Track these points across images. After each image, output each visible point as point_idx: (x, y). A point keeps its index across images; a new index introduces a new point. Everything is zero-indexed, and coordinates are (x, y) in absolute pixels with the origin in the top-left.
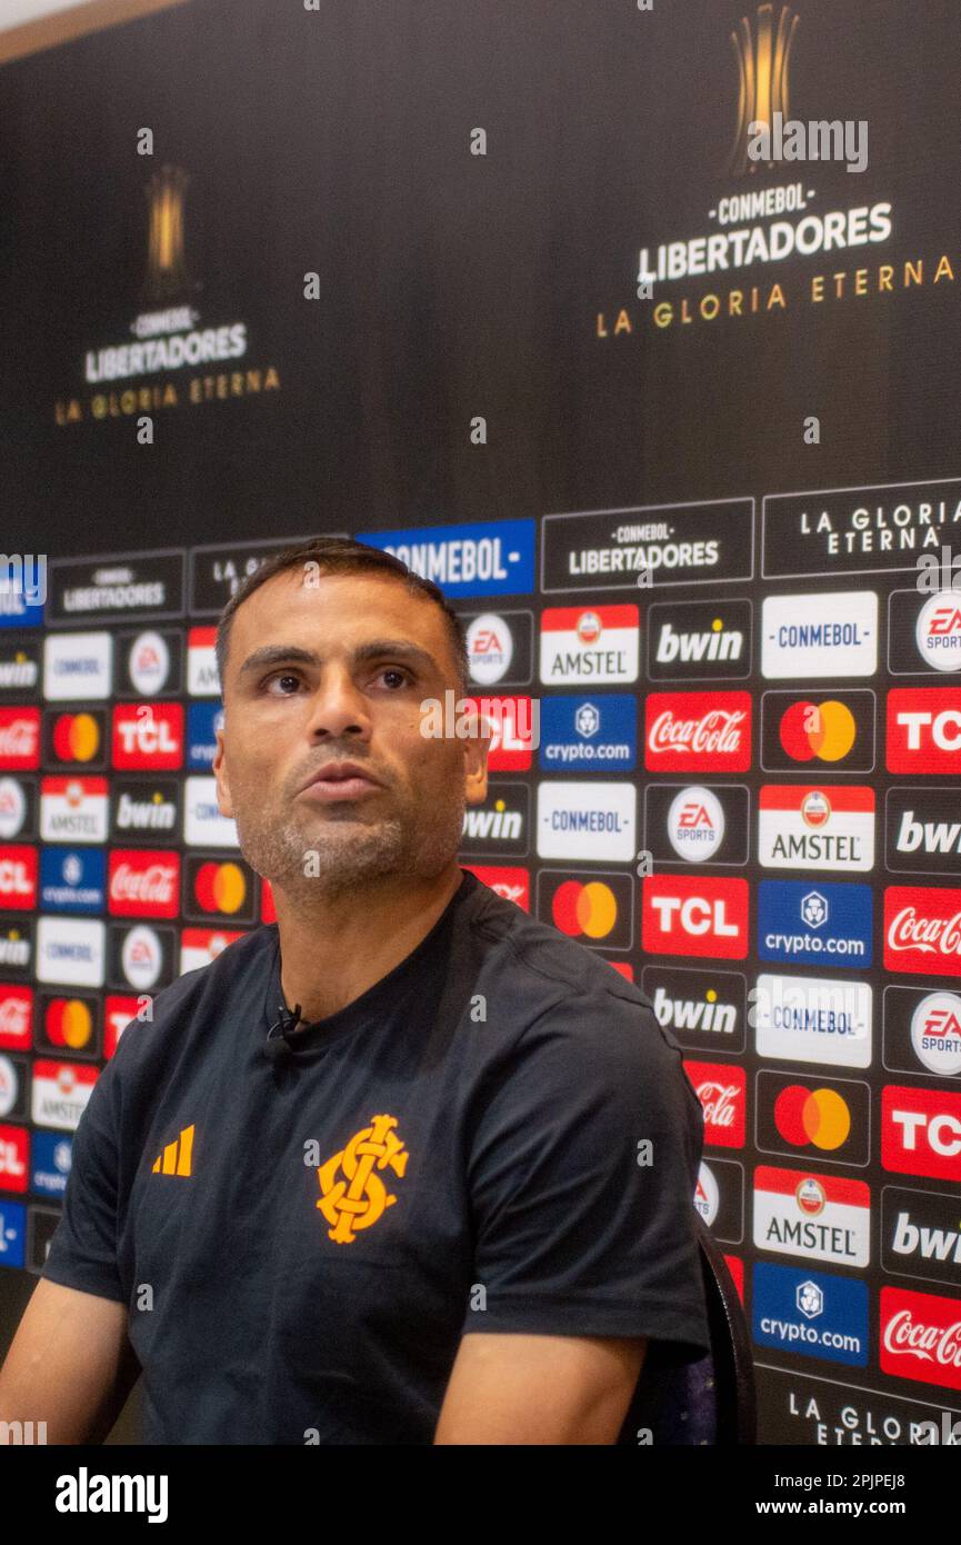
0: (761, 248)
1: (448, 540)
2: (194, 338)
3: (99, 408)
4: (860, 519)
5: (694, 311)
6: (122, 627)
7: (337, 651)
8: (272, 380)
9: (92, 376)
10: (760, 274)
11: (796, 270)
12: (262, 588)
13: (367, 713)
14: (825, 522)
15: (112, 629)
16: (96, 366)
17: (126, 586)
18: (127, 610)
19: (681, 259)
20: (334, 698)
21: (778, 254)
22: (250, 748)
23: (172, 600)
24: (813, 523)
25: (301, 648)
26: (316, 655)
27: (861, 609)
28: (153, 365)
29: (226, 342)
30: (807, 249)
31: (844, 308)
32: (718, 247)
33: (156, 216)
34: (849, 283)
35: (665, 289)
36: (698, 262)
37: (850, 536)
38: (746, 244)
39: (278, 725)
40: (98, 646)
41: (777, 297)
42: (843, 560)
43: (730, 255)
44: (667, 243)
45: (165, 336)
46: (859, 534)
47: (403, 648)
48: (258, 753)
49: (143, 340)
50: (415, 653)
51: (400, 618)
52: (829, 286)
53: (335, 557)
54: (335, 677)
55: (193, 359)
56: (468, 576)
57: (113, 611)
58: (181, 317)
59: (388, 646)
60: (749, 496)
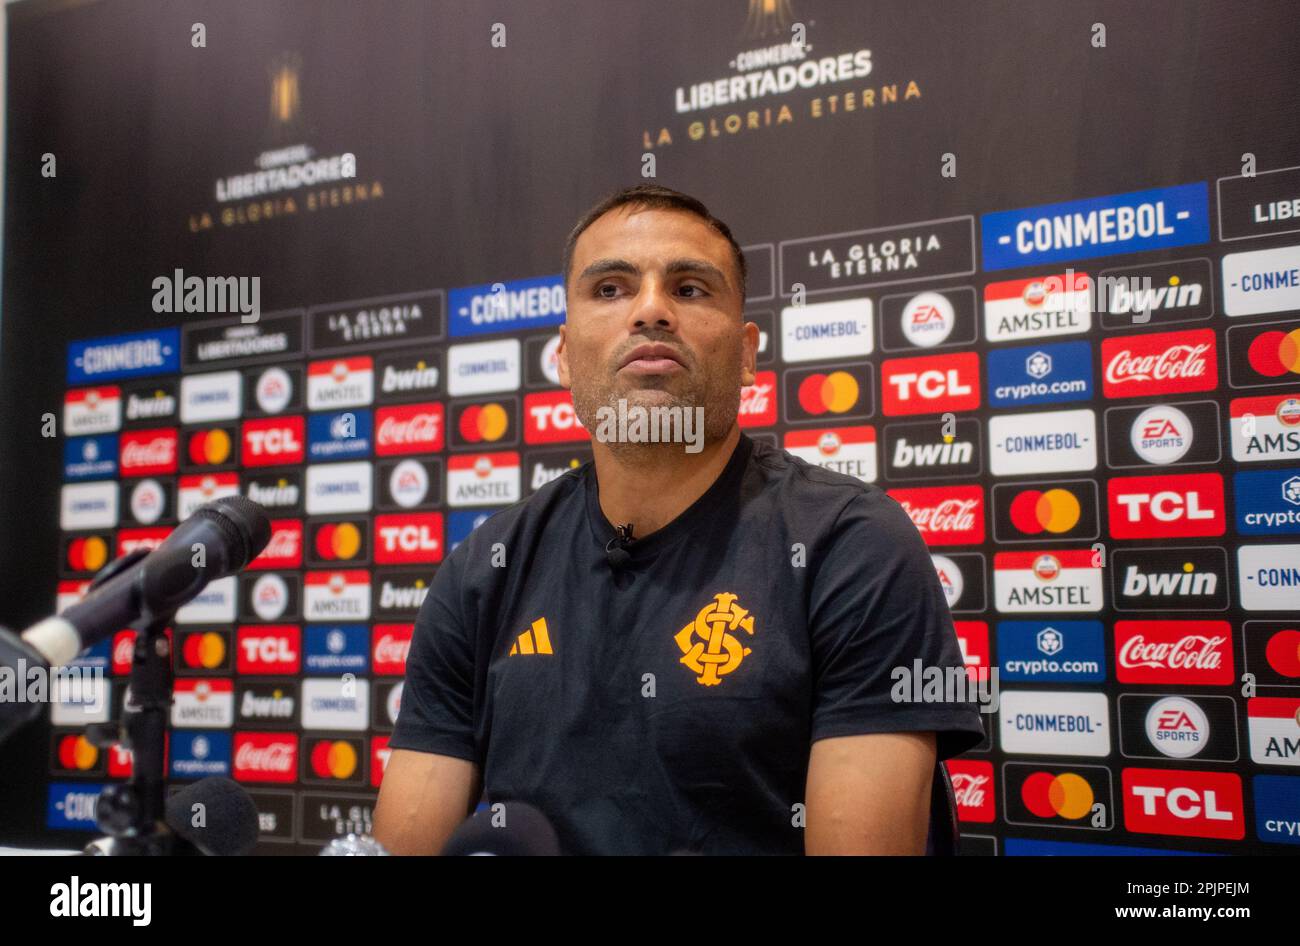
0: (770, 84)
1: (527, 287)
2: (311, 166)
3: (228, 218)
4: (855, 252)
5: (721, 126)
6: (250, 369)
7: (653, 265)
8: (377, 190)
9: (221, 195)
10: (772, 101)
11: (799, 98)
12: (598, 221)
13: (673, 312)
14: (828, 256)
15: (241, 369)
16: (226, 189)
17: (252, 338)
18: (254, 355)
19: (707, 95)
20: (650, 299)
21: (784, 87)
22: (585, 334)
23: (293, 344)
24: (819, 257)
25: (628, 262)
26: (638, 267)
27: (860, 311)
28: (275, 186)
30: (807, 83)
31: (837, 121)
32: (738, 85)
33: (276, 88)
34: (841, 103)
35: (701, 115)
36: (723, 95)
37: (848, 265)
38: (759, 83)
39: (605, 318)
40: (231, 382)
41: (785, 114)
42: (844, 279)
43: (748, 89)
44: (698, 82)
45: (286, 167)
46: (855, 264)
47: (702, 266)
48: (590, 338)
49: (266, 170)
50: (709, 270)
51: (701, 245)
52: (825, 105)
53: (656, 196)
54: (651, 284)
55: (309, 180)
56: (544, 312)
57: (241, 357)
58: (300, 152)
59: (693, 263)
60: (767, 242)
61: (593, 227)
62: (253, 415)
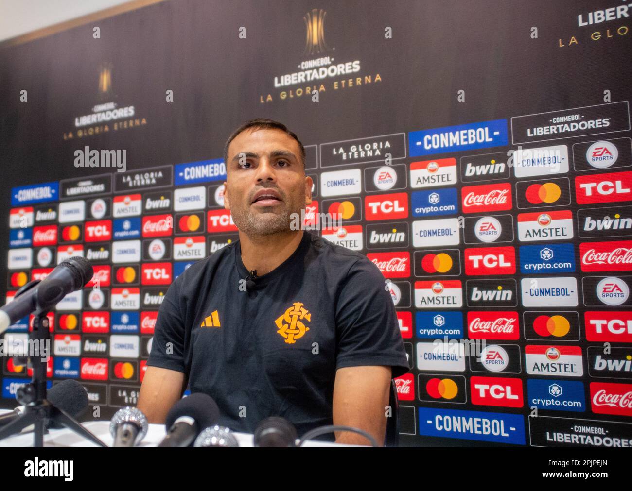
0: (315, 75)
1: (209, 164)
2: (116, 111)
3: (80, 134)
4: (353, 149)
5: (294, 93)
6: (89, 199)
7: (264, 154)
8: (144, 121)
9: (77, 124)
10: (316, 82)
11: (328, 81)
12: (239, 135)
13: (274, 174)
14: (341, 150)
15: (85, 200)
16: (79, 121)
17: (90, 186)
18: (90, 193)
19: (288, 80)
20: (264, 169)
21: (322, 77)
22: (236, 186)
23: (107, 189)
24: (337, 151)
25: (254, 153)
26: (258, 155)
27: (355, 174)
28: (100, 120)
29: (128, 111)
30: (332, 75)
31: (345, 92)
32: (301, 75)
33: (101, 77)
34: (347, 83)
35: (286, 89)
36: (295, 80)
37: (350, 154)
38: (311, 75)
39: (244, 179)
40: (80, 205)
41: (322, 88)
42: (348, 161)
43: (306, 77)
44: (284, 75)
45: (105, 112)
46: (353, 154)
47: (287, 153)
48: (238, 187)
49: (96, 113)
50: (289, 155)
51: (284, 143)
52: (340, 85)
54: (264, 162)
55: (115, 117)
56: (216, 174)
57: (85, 194)
58: (111, 105)
59: (282, 152)
60: (314, 144)
61: (237, 138)
62: (89, 220)
